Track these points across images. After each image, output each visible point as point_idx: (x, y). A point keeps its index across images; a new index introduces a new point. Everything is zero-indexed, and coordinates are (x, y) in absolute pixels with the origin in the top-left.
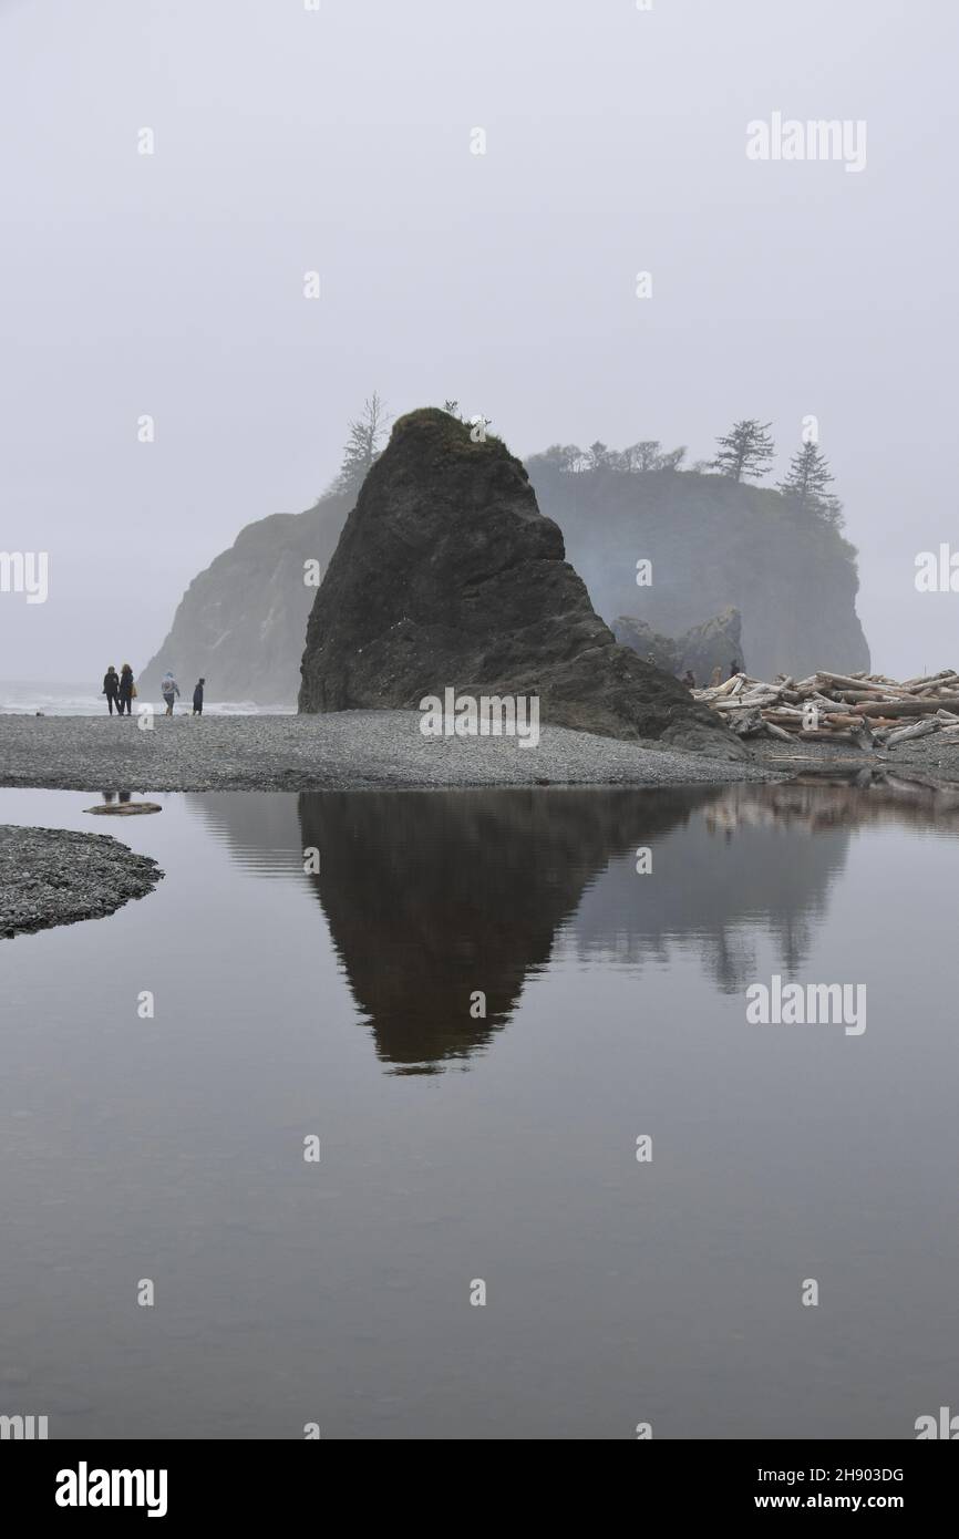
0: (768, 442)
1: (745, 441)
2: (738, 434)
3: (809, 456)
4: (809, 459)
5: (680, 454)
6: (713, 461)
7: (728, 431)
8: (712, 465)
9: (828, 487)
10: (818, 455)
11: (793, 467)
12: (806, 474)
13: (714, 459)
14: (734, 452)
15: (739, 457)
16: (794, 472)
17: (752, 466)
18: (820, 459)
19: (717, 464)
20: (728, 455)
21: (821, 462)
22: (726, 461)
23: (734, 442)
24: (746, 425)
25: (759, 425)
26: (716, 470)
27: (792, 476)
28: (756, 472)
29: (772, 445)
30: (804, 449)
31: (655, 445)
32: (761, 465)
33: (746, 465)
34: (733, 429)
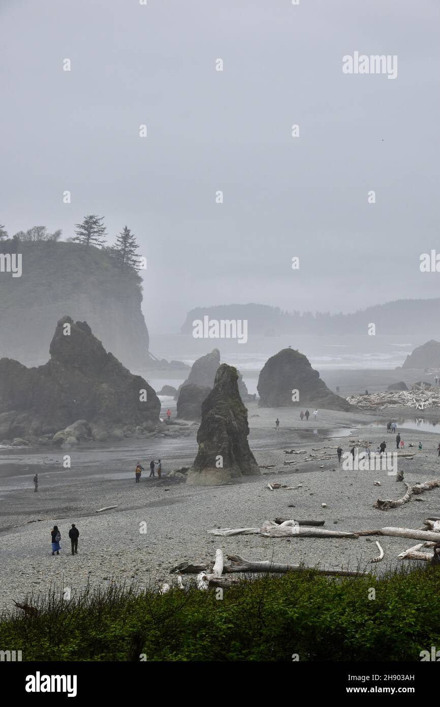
0: (103, 227)
1: (90, 225)
2: (87, 222)
3: (126, 234)
4: (126, 236)
5: (58, 234)
6: (75, 237)
7: (81, 222)
8: (74, 239)
9: (137, 251)
10: (131, 234)
11: (118, 240)
12: (125, 244)
13: (75, 236)
14: (85, 232)
15: (89, 235)
16: (119, 243)
17: (96, 240)
18: (132, 236)
19: (77, 239)
20: (82, 234)
21: (133, 238)
22: (82, 236)
23: (84, 226)
24: (91, 217)
25: (98, 218)
26: (77, 241)
27: (117, 245)
28: (99, 243)
29: (105, 228)
30: (124, 231)
31: (43, 228)
32: (101, 238)
33: (93, 239)
34: (85, 220)
